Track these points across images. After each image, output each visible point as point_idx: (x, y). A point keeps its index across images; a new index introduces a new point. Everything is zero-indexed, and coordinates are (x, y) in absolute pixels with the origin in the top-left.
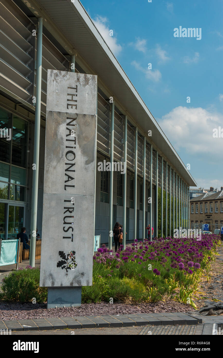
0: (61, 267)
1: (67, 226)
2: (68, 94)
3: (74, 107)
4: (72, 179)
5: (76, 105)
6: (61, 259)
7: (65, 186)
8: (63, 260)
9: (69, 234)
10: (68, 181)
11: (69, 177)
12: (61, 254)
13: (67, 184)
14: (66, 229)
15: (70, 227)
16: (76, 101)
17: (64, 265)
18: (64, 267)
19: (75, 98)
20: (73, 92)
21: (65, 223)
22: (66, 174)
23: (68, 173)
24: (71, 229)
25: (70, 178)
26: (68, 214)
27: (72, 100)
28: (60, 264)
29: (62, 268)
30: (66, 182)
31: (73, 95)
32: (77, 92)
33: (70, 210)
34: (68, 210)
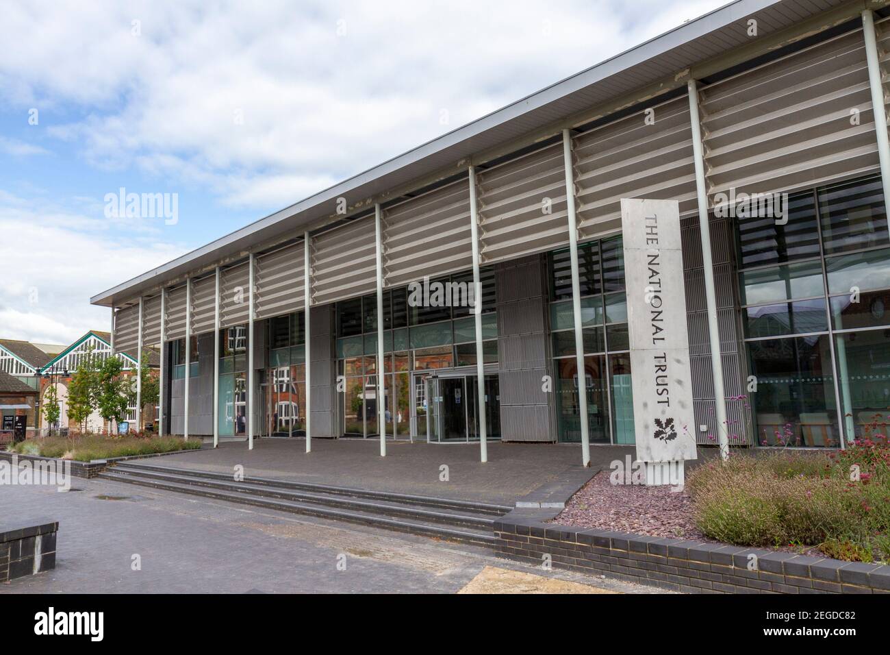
0: (659, 438)
1: (661, 388)
2: (647, 227)
3: (655, 242)
4: (661, 330)
5: (657, 239)
6: (658, 429)
7: (654, 339)
8: (661, 429)
9: (664, 398)
10: (657, 332)
11: (657, 328)
12: (658, 422)
13: (655, 336)
14: (660, 392)
15: (665, 389)
16: (656, 234)
17: (662, 435)
18: (663, 438)
19: (655, 231)
20: (652, 223)
21: (658, 384)
22: (653, 325)
23: (655, 323)
24: (665, 392)
25: (659, 329)
26: (660, 373)
27: (652, 234)
28: (657, 435)
29: (661, 439)
30: (653, 334)
31: (652, 227)
32: (656, 222)
33: (662, 368)
34: (660, 369)
